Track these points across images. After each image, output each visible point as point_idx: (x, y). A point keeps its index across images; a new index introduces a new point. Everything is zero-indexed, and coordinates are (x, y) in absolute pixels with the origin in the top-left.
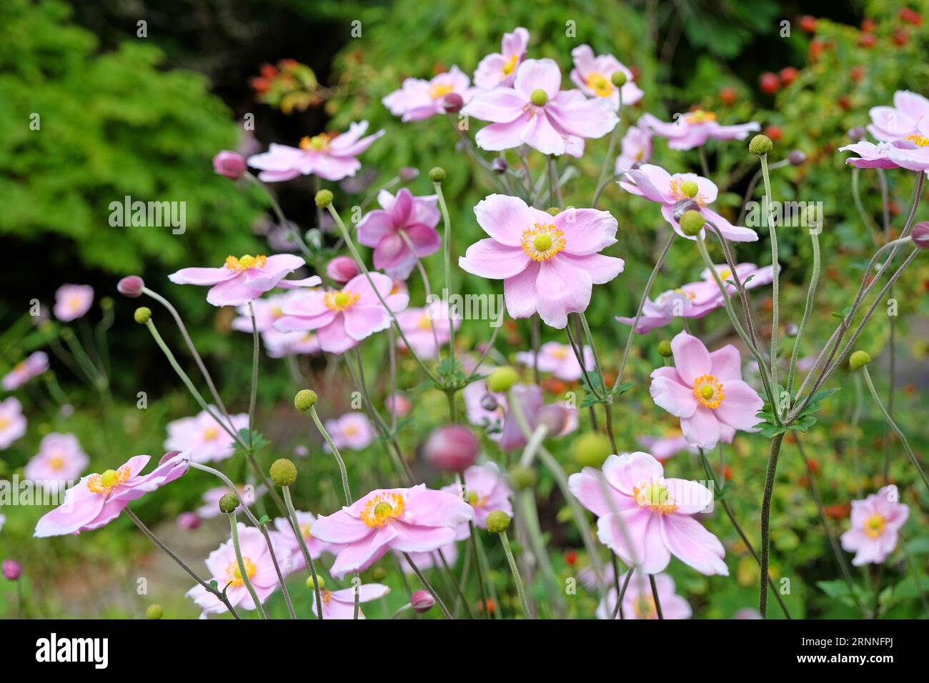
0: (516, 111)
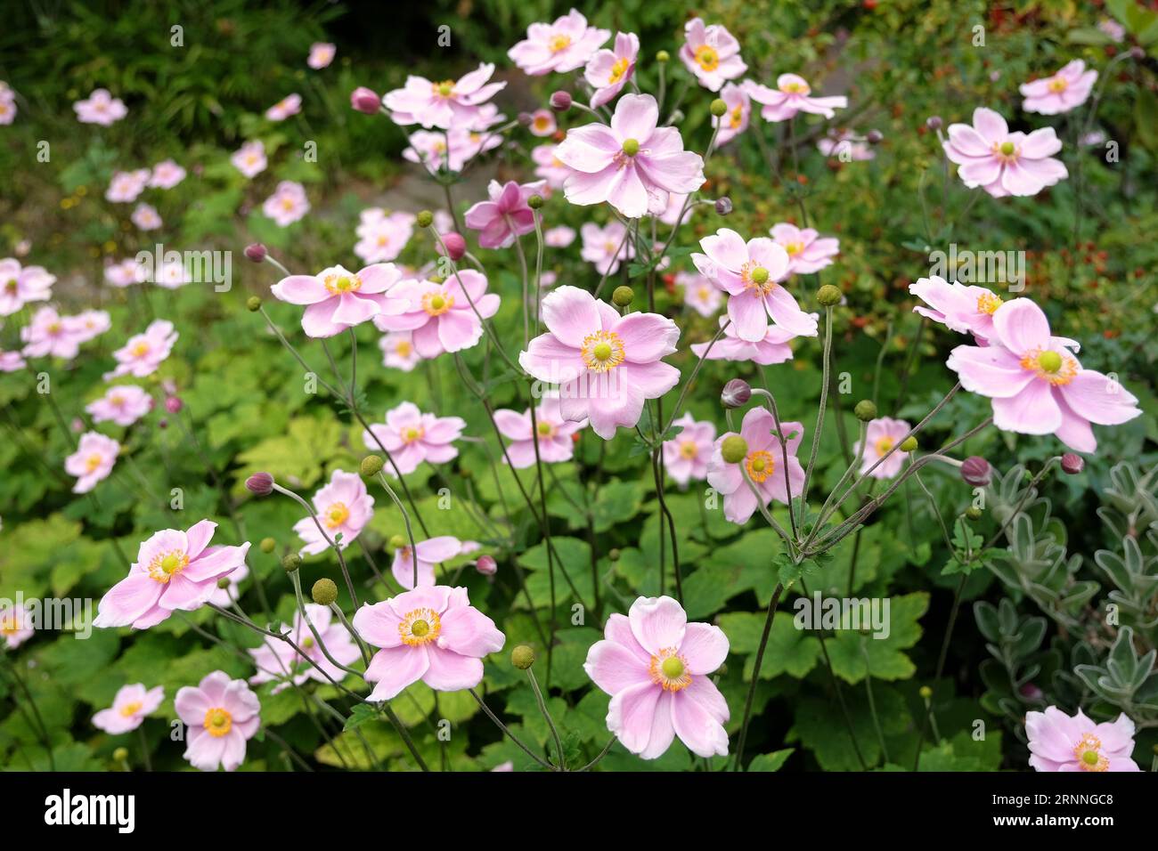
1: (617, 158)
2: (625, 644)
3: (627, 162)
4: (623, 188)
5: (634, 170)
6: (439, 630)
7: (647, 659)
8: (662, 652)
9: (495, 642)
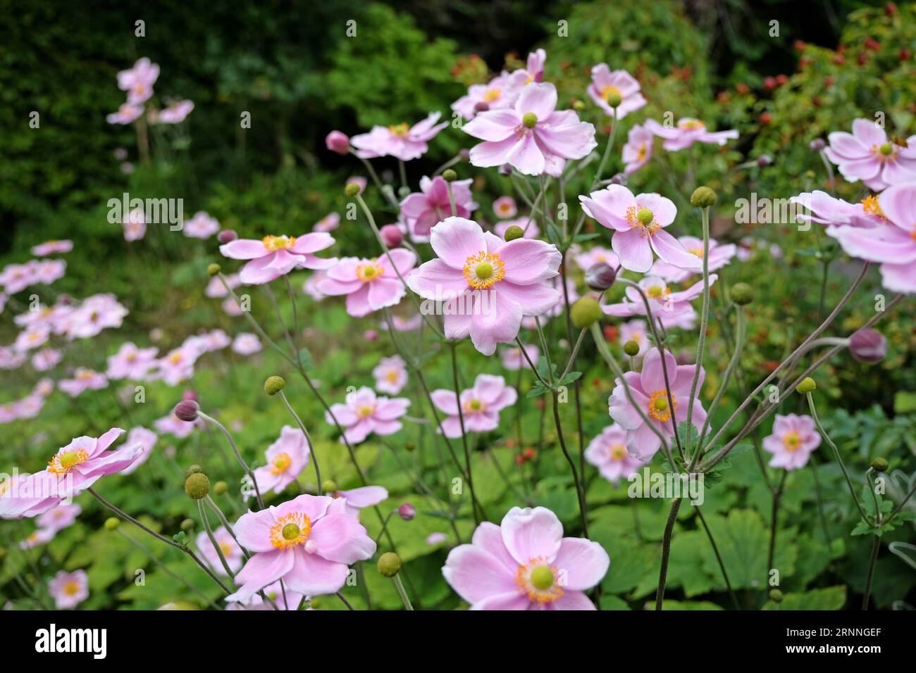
0: (509, 131)
1: (517, 130)
2: (495, 553)
3: (526, 132)
4: (522, 154)
5: (533, 140)
6: (310, 535)
7: (515, 569)
8: (532, 561)
9: (365, 549)
